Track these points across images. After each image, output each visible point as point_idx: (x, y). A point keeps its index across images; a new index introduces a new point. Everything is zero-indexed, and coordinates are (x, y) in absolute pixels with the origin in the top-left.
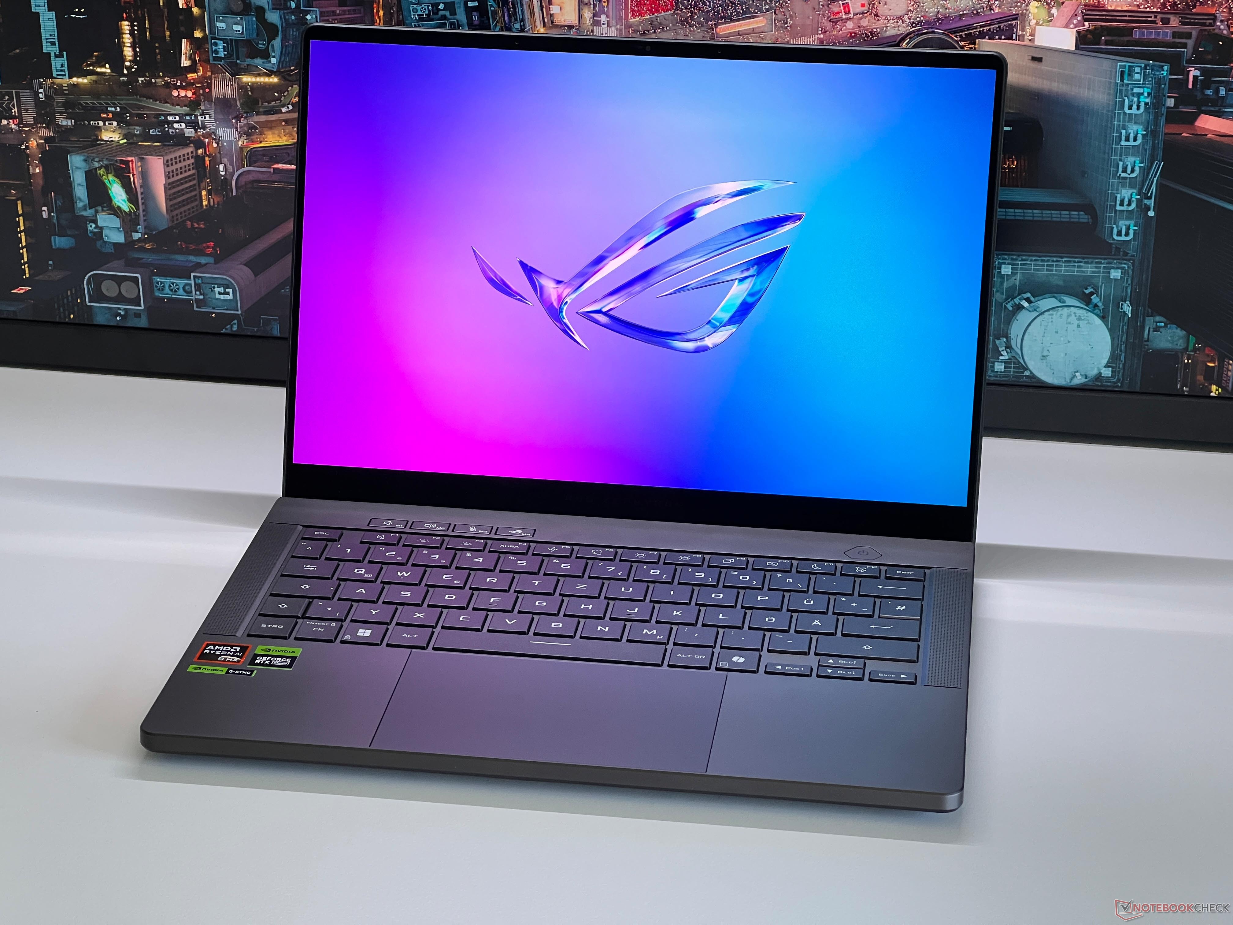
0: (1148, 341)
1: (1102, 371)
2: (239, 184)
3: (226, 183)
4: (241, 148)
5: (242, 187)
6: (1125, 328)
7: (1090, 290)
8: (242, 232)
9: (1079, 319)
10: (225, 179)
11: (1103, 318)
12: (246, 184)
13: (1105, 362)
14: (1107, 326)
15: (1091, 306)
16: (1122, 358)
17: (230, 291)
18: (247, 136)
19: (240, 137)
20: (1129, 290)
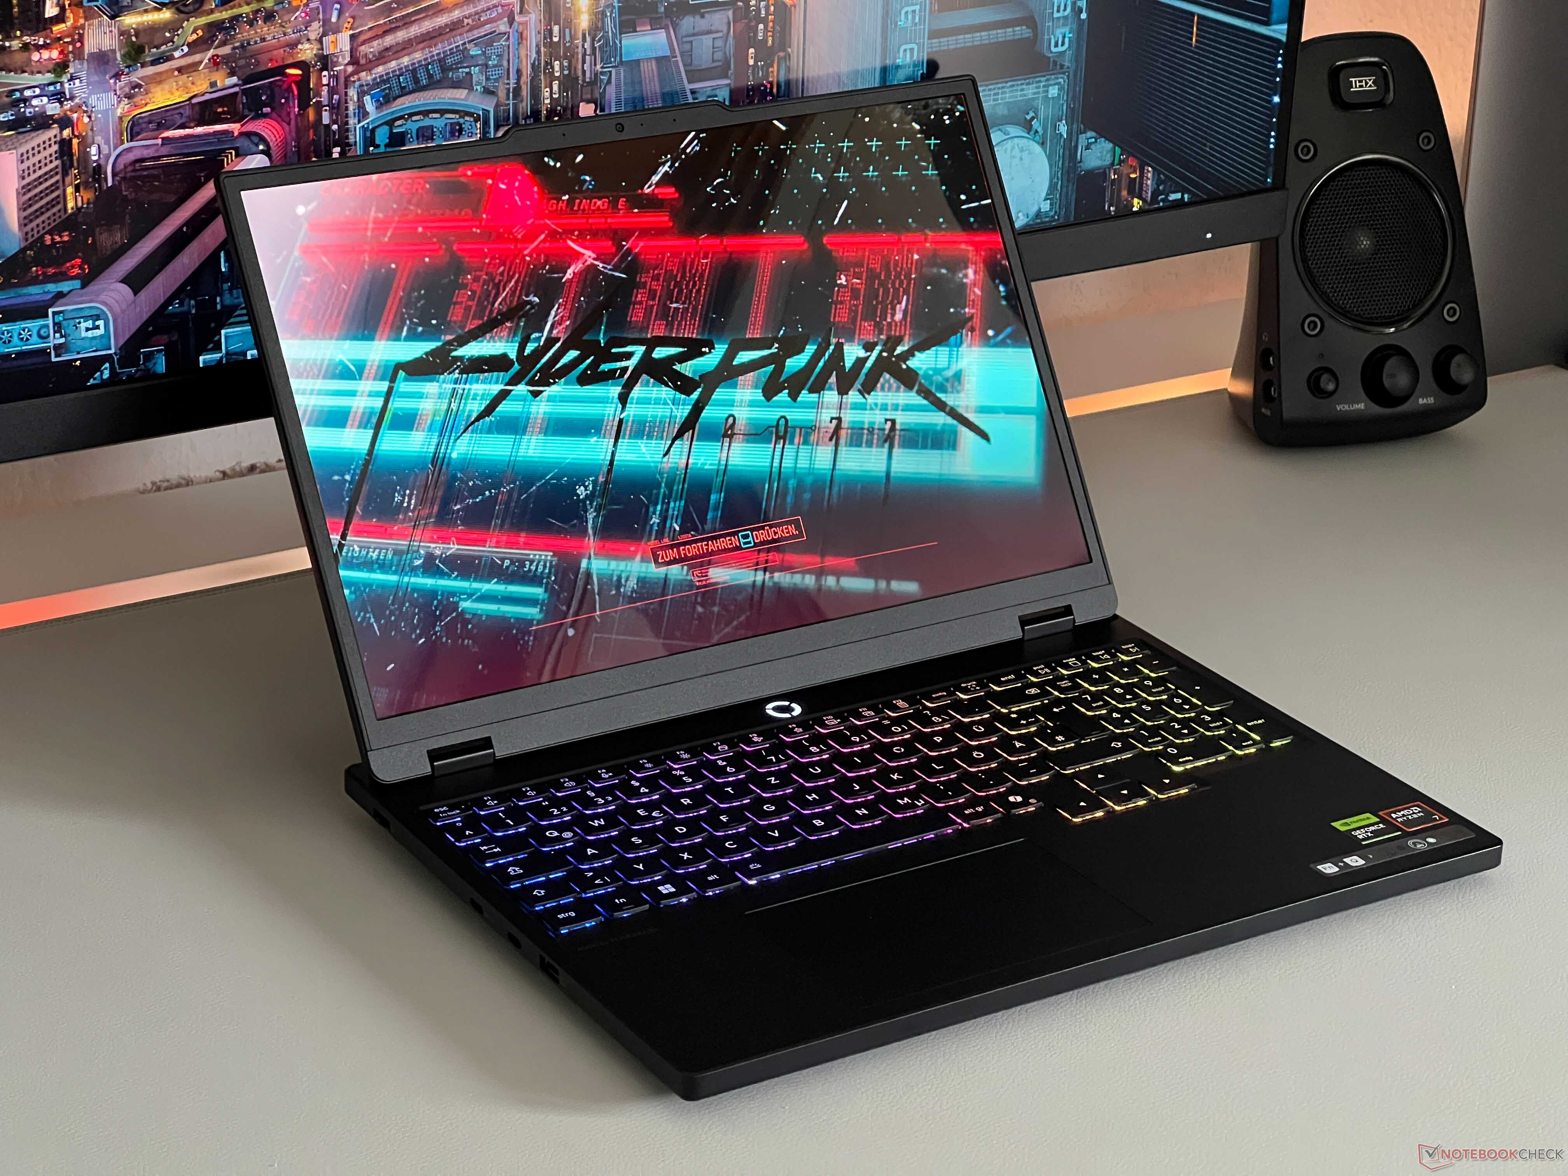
0: (1081, 161)
1: (1042, 206)
2: (118, 169)
3: (99, 170)
4: (121, 118)
5: (120, 171)
6: (1061, 151)
7: (1032, 114)
8: (118, 236)
9: (1022, 150)
10: (99, 166)
11: (1043, 144)
12: (125, 167)
13: (1043, 195)
14: (1045, 152)
15: (1032, 133)
16: (1059, 187)
17: (101, 323)
18: (129, 98)
19: (119, 102)
20: (1065, 107)
